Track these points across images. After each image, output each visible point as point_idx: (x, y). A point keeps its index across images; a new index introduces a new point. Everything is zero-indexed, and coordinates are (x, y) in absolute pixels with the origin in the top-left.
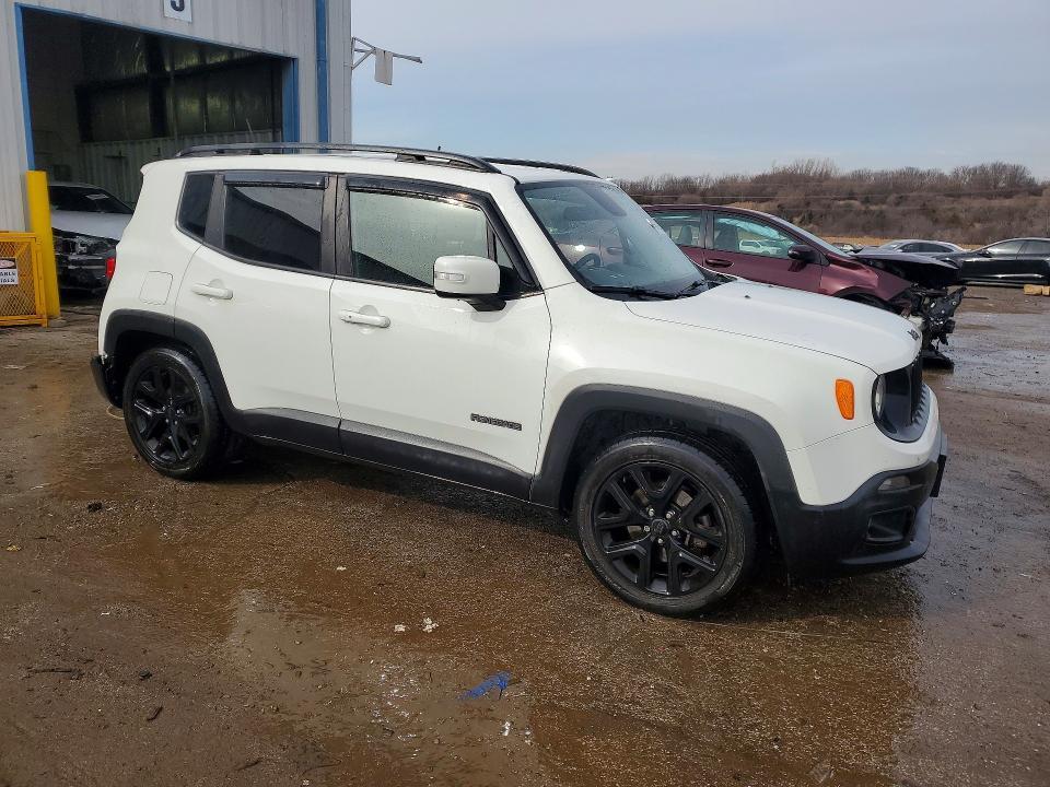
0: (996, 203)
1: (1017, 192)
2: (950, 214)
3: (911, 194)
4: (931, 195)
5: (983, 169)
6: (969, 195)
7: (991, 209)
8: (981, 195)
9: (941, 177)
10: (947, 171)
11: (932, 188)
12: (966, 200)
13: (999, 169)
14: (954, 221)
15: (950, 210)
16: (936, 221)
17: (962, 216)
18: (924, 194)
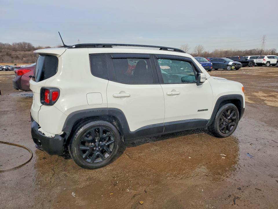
0: (27, 52)
1: (31, 50)
2: (16, 56)
3: (2, 50)
4: (8, 50)
5: (20, 43)
6: (19, 50)
7: (26, 54)
8: (22, 51)
9: (9, 45)
10: (11, 44)
11: (8, 49)
12: (18, 52)
13: (25, 44)
14: (17, 58)
15: (15, 54)
16: (12, 58)
17: (19, 56)
18: (6, 50)
